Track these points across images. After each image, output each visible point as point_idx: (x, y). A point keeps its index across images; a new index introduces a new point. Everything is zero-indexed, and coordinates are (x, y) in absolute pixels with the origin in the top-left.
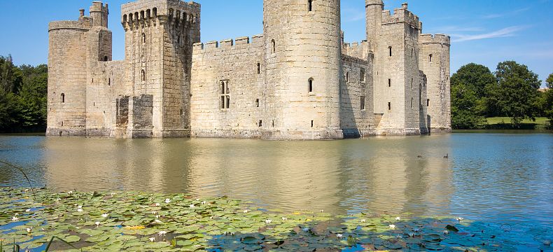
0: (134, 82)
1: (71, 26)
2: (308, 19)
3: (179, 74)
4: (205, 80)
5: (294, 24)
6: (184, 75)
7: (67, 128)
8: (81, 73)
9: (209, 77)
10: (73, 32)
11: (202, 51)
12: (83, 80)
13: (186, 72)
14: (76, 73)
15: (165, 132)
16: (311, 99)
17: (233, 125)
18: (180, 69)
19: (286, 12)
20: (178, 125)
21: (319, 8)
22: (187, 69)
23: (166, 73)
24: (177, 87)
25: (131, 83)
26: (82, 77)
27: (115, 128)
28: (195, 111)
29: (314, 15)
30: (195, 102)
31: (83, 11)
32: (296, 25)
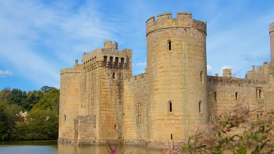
0: (89, 107)
1: (70, 71)
2: (167, 56)
3: (113, 100)
4: (130, 104)
5: (158, 61)
6: (118, 100)
7: (67, 137)
8: (75, 101)
9: (132, 101)
10: (70, 75)
11: (129, 83)
12: (77, 106)
13: (120, 98)
14: (72, 101)
15: (101, 141)
16: (170, 117)
17: (143, 136)
18: (115, 96)
19: (153, 53)
20: (112, 136)
21: (176, 47)
22: (120, 97)
23: (102, 100)
24: (111, 109)
25: (88, 107)
26: (76, 103)
27: (74, 138)
28: (126, 126)
29: (172, 53)
30: (126, 120)
31: (77, 60)
32: (160, 62)
